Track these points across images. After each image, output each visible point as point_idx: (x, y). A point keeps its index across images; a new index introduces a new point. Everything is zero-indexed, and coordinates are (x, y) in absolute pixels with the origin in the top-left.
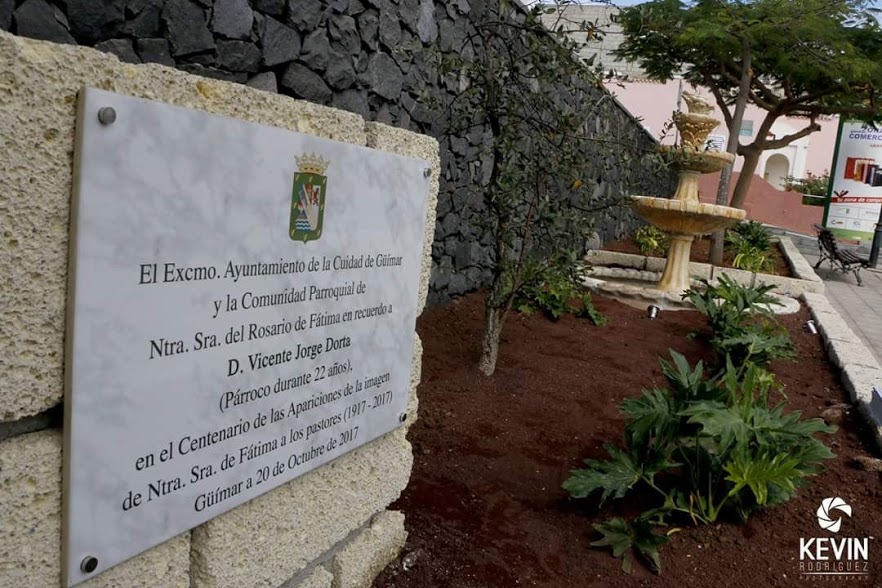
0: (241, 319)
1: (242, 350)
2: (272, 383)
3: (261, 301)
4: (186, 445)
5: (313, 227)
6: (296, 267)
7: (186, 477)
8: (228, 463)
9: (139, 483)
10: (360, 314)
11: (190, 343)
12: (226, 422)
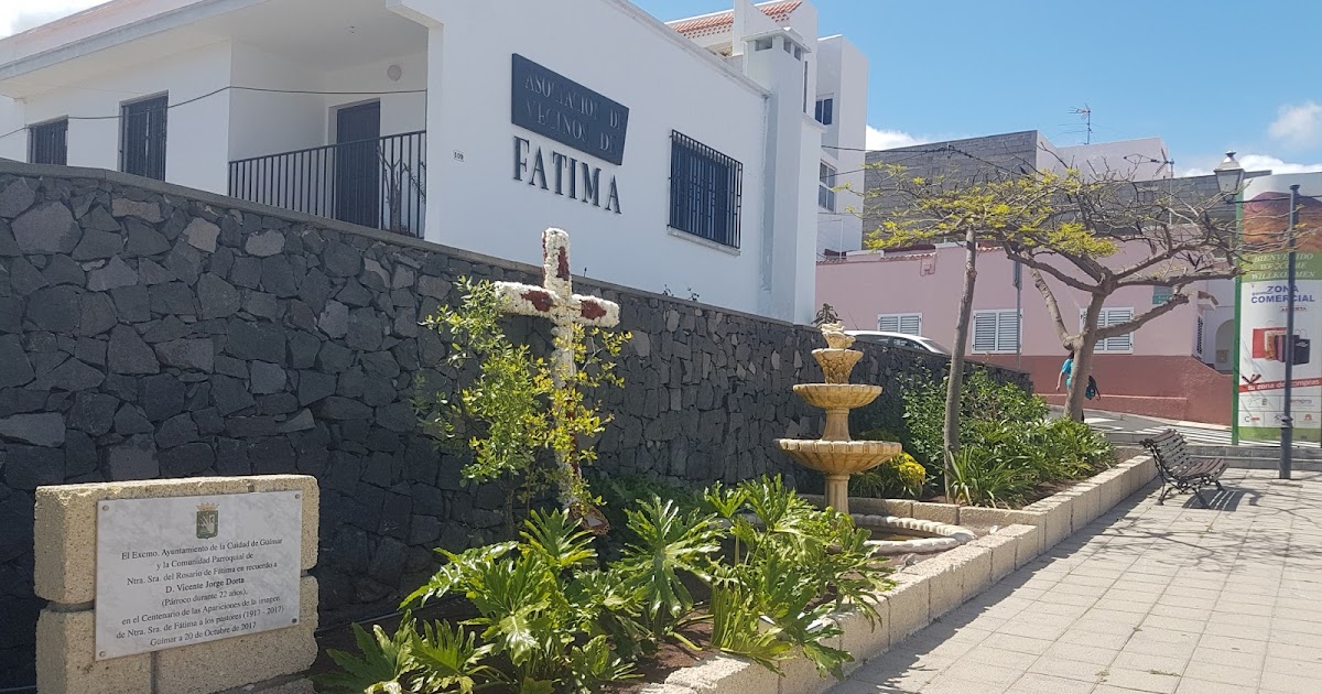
0: (171, 571)
1: (173, 583)
2: (192, 597)
3: (184, 563)
4: (145, 618)
5: (212, 532)
6: (200, 549)
7: (146, 631)
8: (168, 628)
9: (124, 629)
10: (249, 568)
11: (146, 580)
12: (166, 611)
